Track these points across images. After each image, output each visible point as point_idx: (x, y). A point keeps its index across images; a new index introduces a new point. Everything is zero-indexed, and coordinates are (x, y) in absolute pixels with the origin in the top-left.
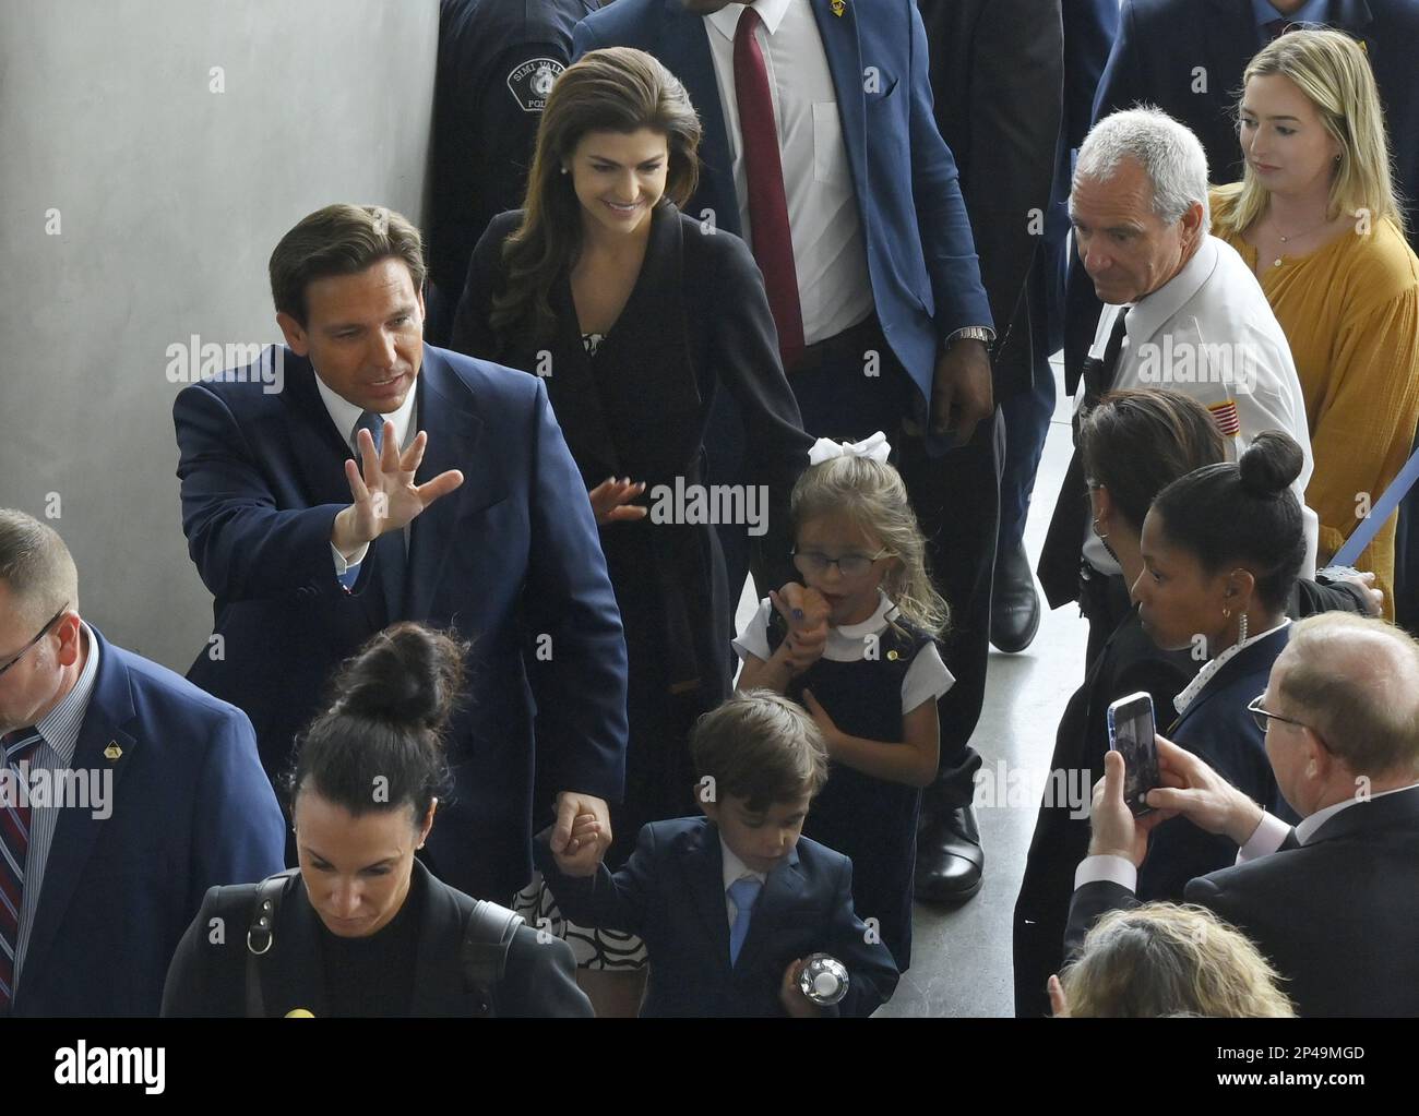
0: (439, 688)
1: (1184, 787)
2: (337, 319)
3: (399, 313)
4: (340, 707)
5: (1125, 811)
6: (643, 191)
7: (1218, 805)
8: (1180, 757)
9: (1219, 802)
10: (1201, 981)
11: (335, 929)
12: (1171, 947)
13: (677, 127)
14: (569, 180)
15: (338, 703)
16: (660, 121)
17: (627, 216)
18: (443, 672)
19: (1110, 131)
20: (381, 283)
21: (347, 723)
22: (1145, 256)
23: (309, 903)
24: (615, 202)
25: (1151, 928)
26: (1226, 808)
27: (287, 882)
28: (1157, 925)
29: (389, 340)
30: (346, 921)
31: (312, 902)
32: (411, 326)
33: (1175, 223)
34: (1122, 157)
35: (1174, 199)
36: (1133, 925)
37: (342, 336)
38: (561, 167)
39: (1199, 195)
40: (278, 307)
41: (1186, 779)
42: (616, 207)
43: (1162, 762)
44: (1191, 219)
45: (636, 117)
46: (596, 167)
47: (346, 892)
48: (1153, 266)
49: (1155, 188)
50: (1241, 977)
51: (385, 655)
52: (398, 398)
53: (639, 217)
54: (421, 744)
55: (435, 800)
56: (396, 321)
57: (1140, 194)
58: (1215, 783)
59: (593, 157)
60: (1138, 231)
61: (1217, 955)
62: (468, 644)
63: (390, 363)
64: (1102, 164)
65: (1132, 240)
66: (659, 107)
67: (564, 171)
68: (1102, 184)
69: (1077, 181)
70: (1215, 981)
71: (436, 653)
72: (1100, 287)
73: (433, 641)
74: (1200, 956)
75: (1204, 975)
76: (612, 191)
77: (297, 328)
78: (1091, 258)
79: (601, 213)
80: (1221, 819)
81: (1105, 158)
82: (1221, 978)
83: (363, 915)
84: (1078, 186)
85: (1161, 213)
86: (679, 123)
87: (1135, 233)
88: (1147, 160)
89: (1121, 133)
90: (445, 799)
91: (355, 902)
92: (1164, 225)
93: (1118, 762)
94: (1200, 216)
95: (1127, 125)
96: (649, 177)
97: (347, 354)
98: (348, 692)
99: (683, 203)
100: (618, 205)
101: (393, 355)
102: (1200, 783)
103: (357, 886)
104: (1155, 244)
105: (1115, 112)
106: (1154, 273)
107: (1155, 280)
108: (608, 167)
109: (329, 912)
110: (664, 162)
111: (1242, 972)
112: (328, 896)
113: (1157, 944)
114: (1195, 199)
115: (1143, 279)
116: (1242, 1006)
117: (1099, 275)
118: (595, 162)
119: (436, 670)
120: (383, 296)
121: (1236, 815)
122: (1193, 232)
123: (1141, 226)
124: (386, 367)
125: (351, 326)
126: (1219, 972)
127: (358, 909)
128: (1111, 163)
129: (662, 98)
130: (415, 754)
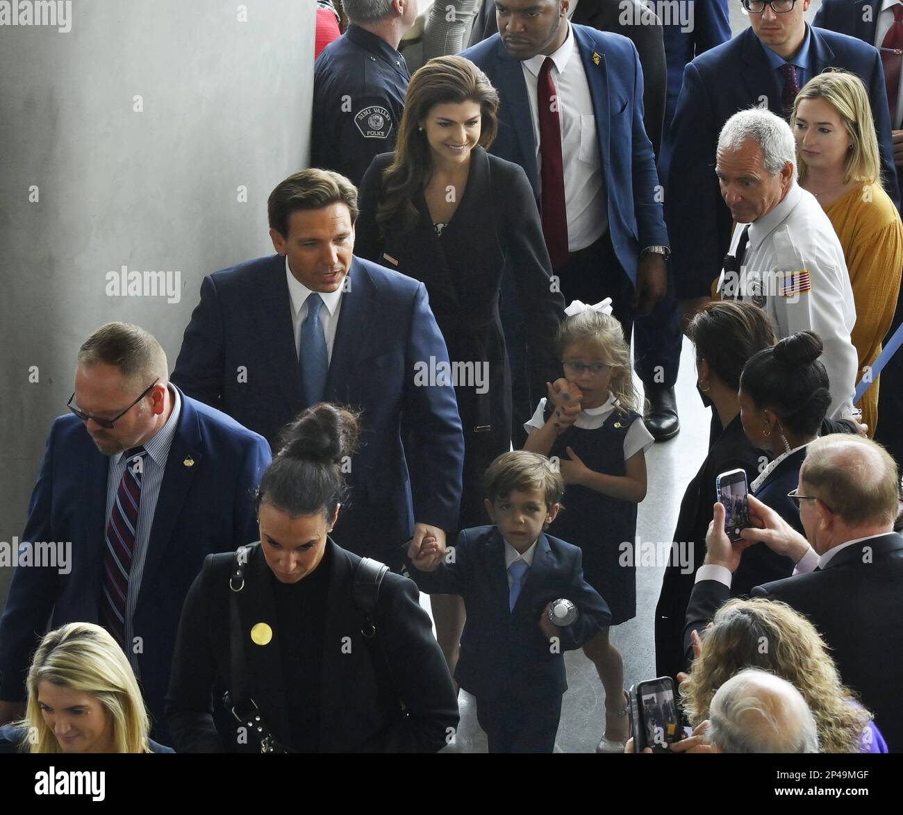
0: (342, 441)
1: (762, 527)
2: (305, 235)
3: (341, 235)
4: (285, 452)
5: (725, 538)
6: (469, 137)
7: (781, 539)
8: (762, 509)
9: (782, 537)
10: (780, 650)
11: (281, 579)
12: (764, 628)
13: (487, 98)
14: (424, 135)
15: (283, 450)
16: (477, 96)
17: (459, 153)
18: (344, 432)
19: (738, 122)
20: (333, 216)
21: (289, 461)
22: (761, 194)
23: (266, 563)
24: (452, 144)
25: (753, 615)
26: (787, 542)
27: (252, 550)
28: (757, 613)
29: (334, 250)
30: (287, 575)
31: (269, 564)
32: (347, 243)
33: (778, 174)
34: (746, 136)
35: (777, 160)
36: (743, 612)
37: (307, 245)
38: (419, 127)
39: (791, 158)
40: (271, 226)
41: (764, 523)
42: (453, 147)
43: (751, 511)
44: (786, 172)
45: (464, 93)
46: (441, 124)
47: (288, 560)
48: (765, 199)
49: (765, 154)
50: (805, 648)
51: (311, 422)
52: (336, 285)
53: (465, 154)
54: (331, 474)
55: (339, 505)
56: (339, 239)
57: (757, 158)
58: (781, 525)
59: (439, 118)
60: (757, 180)
61: (792, 634)
62: (358, 414)
63: (334, 263)
64: (734, 142)
65: (752, 184)
66: (476, 88)
67: (421, 129)
68: (735, 153)
69: (720, 152)
70: (789, 650)
71: (340, 421)
72: (735, 213)
73: (338, 414)
74: (780, 633)
75: (782, 646)
76: (450, 138)
77: (281, 237)
78: (729, 196)
79: (444, 152)
80: (784, 548)
81: (736, 138)
82: (792, 648)
83: (297, 572)
84: (721, 155)
85: (770, 168)
86: (487, 96)
87: (754, 180)
88: (760, 138)
89: (744, 123)
90: (345, 503)
91: (293, 565)
92: (771, 175)
93: (721, 509)
94: (792, 170)
95: (748, 118)
96: (471, 129)
97: (309, 255)
98: (289, 443)
99: (488, 146)
100: (454, 146)
101: (335, 259)
102: (772, 526)
103: (294, 556)
104: (767, 187)
105: (740, 111)
106: (766, 204)
107: (767, 208)
108: (448, 123)
109: (278, 570)
110: (479, 119)
111: (805, 644)
112: (278, 560)
113: (756, 626)
114: (788, 160)
115: (760, 207)
116: (803, 665)
117: (734, 206)
118: (439, 121)
119: (340, 430)
120: (333, 224)
121: (793, 546)
122: (788, 179)
123: (758, 176)
124: (332, 265)
125: (313, 240)
126: (791, 645)
127: (294, 570)
128: (739, 140)
129: (477, 82)
130: (328, 481)
